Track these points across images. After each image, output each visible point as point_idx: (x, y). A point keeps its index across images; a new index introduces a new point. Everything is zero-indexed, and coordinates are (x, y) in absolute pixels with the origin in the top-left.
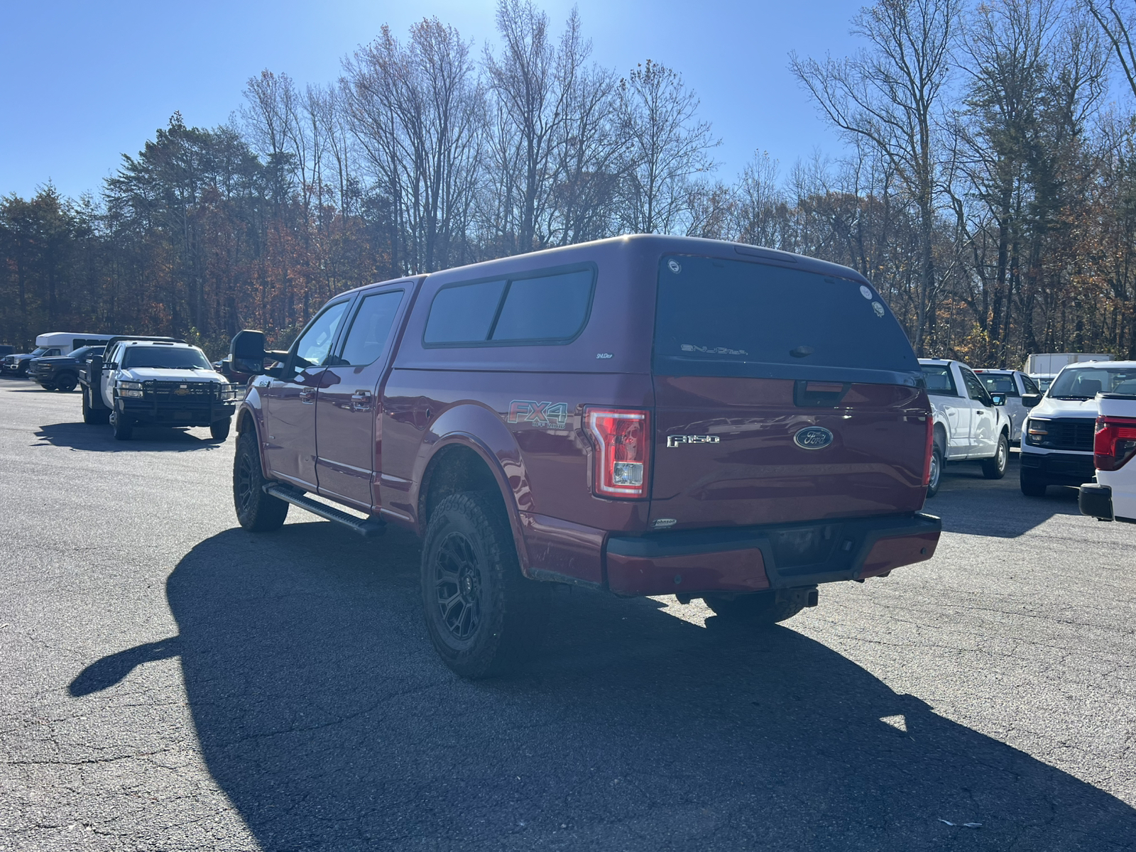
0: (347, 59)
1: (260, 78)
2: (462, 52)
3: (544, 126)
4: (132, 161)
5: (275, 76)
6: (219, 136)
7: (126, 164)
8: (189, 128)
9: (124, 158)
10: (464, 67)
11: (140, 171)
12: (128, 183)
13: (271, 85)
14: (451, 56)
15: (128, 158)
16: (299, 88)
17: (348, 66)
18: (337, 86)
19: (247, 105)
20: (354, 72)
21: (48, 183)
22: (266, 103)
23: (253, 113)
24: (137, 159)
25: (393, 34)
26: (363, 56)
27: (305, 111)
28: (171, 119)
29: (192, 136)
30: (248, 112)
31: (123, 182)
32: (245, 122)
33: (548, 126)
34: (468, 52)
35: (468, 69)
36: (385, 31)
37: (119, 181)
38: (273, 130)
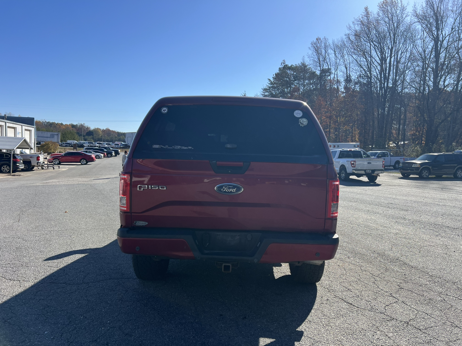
0: (349, 25)
1: (315, 40)
2: (403, 9)
3: (444, 36)
4: (271, 81)
5: (321, 39)
6: (301, 67)
7: (269, 82)
8: (290, 65)
9: (268, 80)
10: (404, 16)
11: (274, 84)
12: (269, 89)
13: (320, 42)
14: (397, 13)
15: (270, 80)
16: (330, 42)
17: (349, 28)
18: (344, 37)
19: (310, 52)
20: (352, 30)
21: (244, 93)
22: (317, 50)
23: (312, 55)
24: (272, 80)
25: (370, 10)
26: (356, 22)
27: (332, 51)
28: (281, 63)
29: (290, 68)
30: (310, 55)
31: (268, 89)
32: (309, 59)
33: (446, 35)
34: (406, 9)
35: (406, 16)
36: (366, 9)
37: (266, 89)
38: (319, 60)
